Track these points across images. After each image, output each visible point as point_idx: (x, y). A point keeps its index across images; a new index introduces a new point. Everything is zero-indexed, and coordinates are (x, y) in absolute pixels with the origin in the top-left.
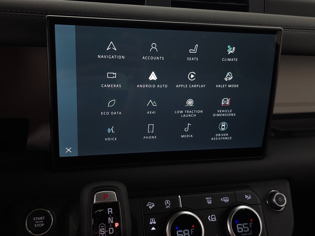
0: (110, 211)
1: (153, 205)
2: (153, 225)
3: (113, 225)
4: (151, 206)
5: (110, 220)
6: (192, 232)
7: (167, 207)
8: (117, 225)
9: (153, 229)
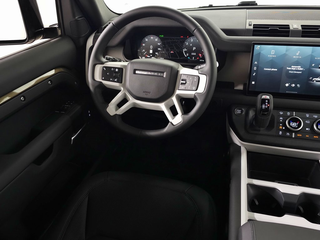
0: (267, 101)
1: (282, 113)
2: (281, 120)
3: (267, 105)
4: (281, 113)
5: (267, 104)
6: (297, 124)
7: (288, 115)
8: (268, 105)
9: (281, 121)
